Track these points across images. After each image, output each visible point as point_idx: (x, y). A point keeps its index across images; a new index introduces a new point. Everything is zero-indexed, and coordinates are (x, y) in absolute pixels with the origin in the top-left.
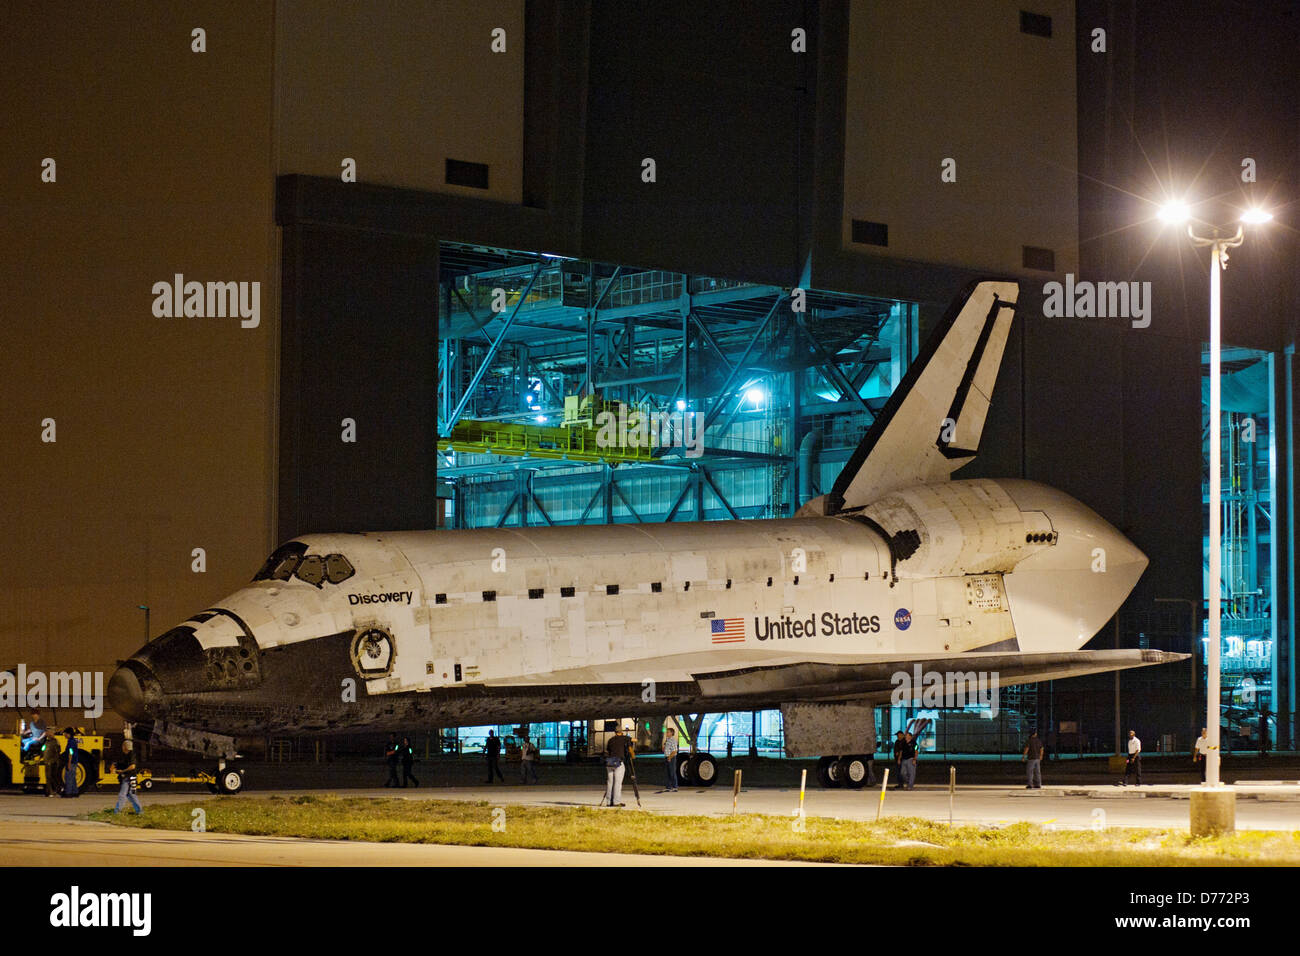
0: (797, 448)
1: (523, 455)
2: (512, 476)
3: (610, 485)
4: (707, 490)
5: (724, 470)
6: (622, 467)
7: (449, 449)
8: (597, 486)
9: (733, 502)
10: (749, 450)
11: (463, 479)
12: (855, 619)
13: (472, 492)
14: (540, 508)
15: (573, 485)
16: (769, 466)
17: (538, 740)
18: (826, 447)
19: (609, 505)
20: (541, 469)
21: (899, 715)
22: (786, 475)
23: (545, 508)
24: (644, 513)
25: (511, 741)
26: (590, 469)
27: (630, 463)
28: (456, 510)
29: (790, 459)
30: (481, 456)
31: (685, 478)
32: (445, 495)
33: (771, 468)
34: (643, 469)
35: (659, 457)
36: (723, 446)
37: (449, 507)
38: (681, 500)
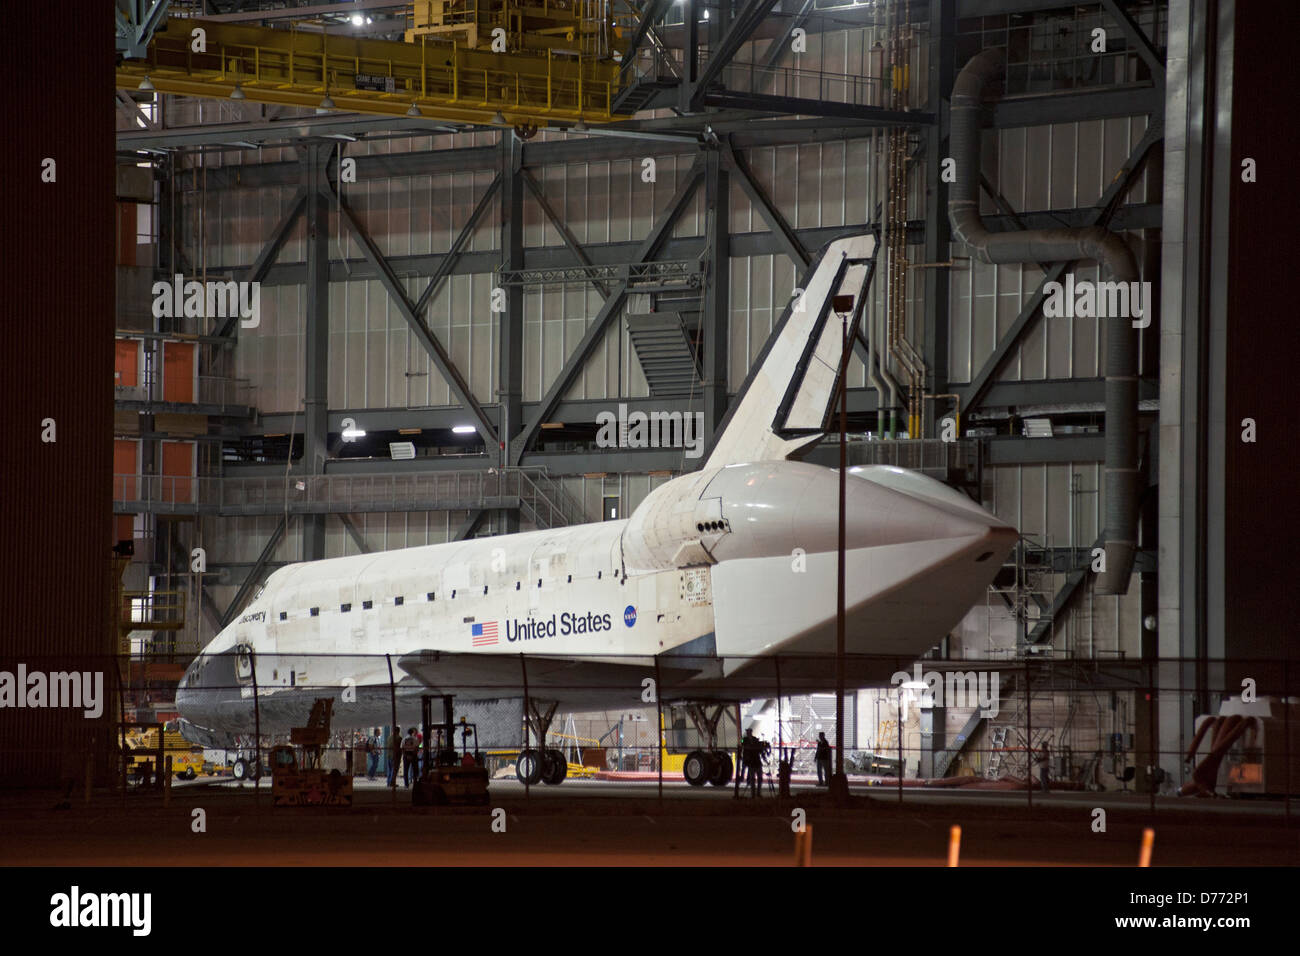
0: (946, 89)
1: (318, 105)
2: (291, 153)
3: (517, 177)
4: (737, 188)
5: (776, 143)
6: (544, 135)
7: (144, 86)
8: (488, 178)
9: (795, 217)
10: (833, 98)
11: (179, 156)
12: (590, 617)
13: (200, 188)
14: (359, 227)
15: (433, 174)
16: (880, 134)
17: (349, 755)
18: (1011, 92)
19: (514, 223)
20: (360, 136)
21: (1177, 705)
22: (919, 156)
23: (370, 228)
24: (592, 242)
25: (286, 759)
26: (471, 139)
27: (564, 127)
28: (162, 226)
29: (928, 119)
30: (221, 103)
31: (688, 163)
32: (137, 194)
33: (884, 138)
34: (592, 140)
35: (630, 113)
36: (776, 89)
37: (145, 221)
38: (678, 213)
